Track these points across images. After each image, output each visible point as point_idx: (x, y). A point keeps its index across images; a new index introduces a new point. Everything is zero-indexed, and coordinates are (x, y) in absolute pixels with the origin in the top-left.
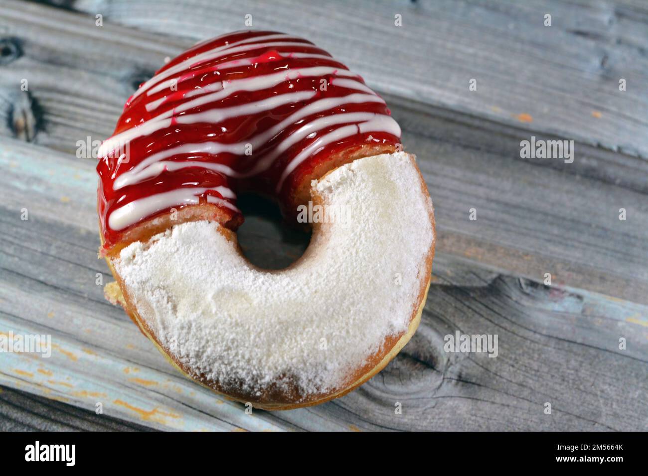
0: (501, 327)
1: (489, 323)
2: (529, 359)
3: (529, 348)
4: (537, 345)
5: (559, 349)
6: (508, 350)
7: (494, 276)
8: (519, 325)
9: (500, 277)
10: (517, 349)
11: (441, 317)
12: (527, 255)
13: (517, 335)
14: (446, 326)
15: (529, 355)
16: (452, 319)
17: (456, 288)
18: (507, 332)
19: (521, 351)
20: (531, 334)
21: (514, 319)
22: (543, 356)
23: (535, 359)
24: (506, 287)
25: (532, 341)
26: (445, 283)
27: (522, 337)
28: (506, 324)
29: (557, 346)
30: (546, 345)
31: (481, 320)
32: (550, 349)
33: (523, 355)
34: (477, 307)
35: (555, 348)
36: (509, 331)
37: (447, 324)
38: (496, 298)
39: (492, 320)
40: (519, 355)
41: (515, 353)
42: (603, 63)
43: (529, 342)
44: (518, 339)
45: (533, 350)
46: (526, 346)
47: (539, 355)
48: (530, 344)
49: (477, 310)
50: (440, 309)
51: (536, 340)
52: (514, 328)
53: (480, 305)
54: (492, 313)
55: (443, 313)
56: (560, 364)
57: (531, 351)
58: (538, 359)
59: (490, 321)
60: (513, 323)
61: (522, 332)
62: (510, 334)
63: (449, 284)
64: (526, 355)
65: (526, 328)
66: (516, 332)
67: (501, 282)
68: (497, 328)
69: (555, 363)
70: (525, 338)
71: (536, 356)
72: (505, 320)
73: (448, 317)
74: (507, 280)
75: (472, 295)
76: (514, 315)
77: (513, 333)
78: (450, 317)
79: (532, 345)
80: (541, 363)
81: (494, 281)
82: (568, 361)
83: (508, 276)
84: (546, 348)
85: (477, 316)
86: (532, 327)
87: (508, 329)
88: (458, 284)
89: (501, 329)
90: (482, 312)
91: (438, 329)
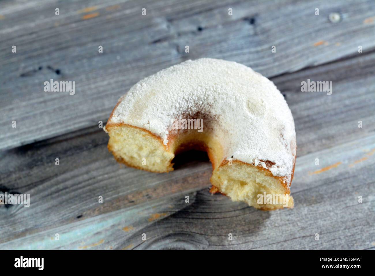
0: (216, 219)
1: (208, 220)
2: (241, 226)
3: (237, 221)
4: (240, 217)
5: (252, 212)
6: (227, 228)
7: (195, 194)
8: (224, 212)
9: (198, 193)
10: (232, 225)
11: (181, 232)
12: (204, 173)
13: (227, 218)
14: (188, 235)
15: (239, 224)
16: (188, 230)
17: (179, 212)
18: (220, 219)
19: (234, 225)
20: (233, 213)
21: (220, 211)
22: (247, 221)
23: (244, 224)
24: (205, 197)
25: (237, 216)
26: (172, 213)
27: (229, 217)
28: (218, 216)
29: (251, 211)
30: (244, 214)
31: (203, 221)
32: (248, 215)
33: (237, 226)
34: (197, 216)
35: (250, 213)
36: (221, 218)
37: (187, 234)
38: (204, 205)
39: (209, 218)
40: (234, 227)
41: (232, 228)
42: (178, 50)
43: (235, 218)
44: (229, 219)
45: (240, 220)
46: (235, 221)
47: (245, 221)
48: (236, 218)
49: (198, 217)
50: (179, 228)
51: (238, 215)
52: (223, 215)
53: (198, 214)
54: (206, 214)
55: (181, 230)
56: (258, 220)
57: (239, 222)
58: (245, 223)
59: (208, 219)
60: (220, 213)
61: (228, 215)
62: (223, 220)
63: (174, 213)
64: (238, 225)
65: (229, 212)
66: (225, 216)
67: (201, 195)
68: (214, 220)
69: (255, 221)
70: (232, 217)
71: (243, 223)
72: (216, 214)
73: (185, 230)
74: (202, 192)
75: (190, 211)
76: (218, 208)
77: (224, 218)
78: (186, 230)
79: (238, 218)
80: (248, 225)
81: (197, 196)
82: (261, 216)
83: (202, 190)
84: (245, 216)
85: (199, 220)
86: (231, 209)
87: (220, 217)
88: (179, 210)
89: (217, 220)
90: (201, 217)
91: (184, 240)
